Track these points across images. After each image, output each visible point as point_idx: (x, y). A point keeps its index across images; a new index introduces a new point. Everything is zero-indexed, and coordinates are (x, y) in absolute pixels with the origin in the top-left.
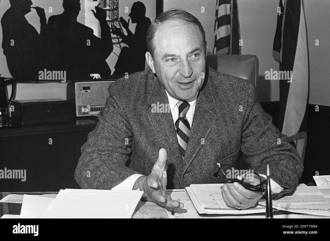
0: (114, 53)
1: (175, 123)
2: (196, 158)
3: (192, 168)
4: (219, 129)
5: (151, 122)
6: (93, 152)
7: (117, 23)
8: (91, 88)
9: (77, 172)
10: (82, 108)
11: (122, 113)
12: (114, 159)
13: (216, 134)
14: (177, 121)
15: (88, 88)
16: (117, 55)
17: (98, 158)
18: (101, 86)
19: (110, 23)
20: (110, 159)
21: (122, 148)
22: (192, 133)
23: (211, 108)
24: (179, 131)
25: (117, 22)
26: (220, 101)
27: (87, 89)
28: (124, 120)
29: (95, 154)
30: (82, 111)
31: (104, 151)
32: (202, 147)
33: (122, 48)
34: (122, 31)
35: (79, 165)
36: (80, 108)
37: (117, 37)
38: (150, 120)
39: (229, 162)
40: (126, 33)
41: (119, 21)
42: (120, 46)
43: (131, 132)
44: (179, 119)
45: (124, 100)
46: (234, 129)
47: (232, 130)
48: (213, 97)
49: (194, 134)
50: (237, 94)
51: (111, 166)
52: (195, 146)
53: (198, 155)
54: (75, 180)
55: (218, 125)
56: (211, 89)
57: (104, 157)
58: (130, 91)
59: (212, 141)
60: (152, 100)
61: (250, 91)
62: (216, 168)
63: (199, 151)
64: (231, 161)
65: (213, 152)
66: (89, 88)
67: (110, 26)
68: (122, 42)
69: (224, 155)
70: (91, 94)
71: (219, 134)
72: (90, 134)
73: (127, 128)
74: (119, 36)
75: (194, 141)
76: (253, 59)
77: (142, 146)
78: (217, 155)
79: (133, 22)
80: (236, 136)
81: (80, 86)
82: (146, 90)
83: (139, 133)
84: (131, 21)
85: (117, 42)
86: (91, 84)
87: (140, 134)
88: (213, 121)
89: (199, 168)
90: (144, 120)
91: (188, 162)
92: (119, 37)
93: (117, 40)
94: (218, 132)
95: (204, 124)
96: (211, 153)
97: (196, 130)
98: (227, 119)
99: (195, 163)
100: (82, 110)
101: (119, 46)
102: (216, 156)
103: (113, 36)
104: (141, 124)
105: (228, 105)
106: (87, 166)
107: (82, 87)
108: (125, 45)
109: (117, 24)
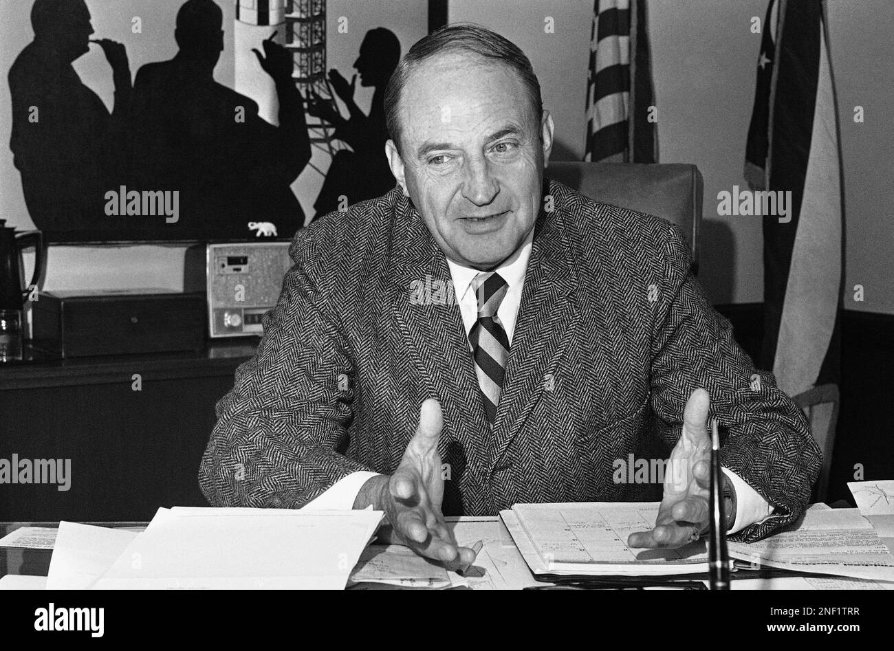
0: (312, 165)
1: (468, 334)
2: (526, 427)
3: (514, 456)
4: (585, 351)
5: (406, 332)
6: (247, 414)
7: (321, 86)
8: (249, 260)
9: (205, 468)
10: (226, 315)
11: (326, 308)
12: (304, 432)
13: (578, 363)
14: (475, 329)
15: (242, 261)
16: (322, 174)
17: (262, 427)
18: (276, 257)
19: (303, 85)
20: (292, 432)
21: (325, 402)
22: (513, 361)
23: (566, 293)
24: (479, 355)
25: (322, 82)
26: (588, 275)
27: (240, 264)
28: (330, 328)
29: (253, 419)
30: (226, 324)
31: (276, 410)
32: (539, 398)
33: (335, 153)
34: (334, 107)
35: (211, 448)
36: (220, 313)
37: (323, 123)
38: (402, 325)
39: (617, 440)
40: (345, 114)
41: (326, 80)
42: (331, 148)
43: (351, 362)
44: (480, 321)
45: (330, 275)
46: (627, 350)
47: (622, 353)
48: (571, 264)
49: (519, 363)
50: (633, 254)
51: (294, 449)
52: (521, 394)
53: (531, 420)
54: (200, 491)
55: (583, 340)
56: (566, 243)
57: (278, 426)
58: (348, 248)
59: (568, 382)
60: (407, 274)
61: (671, 247)
62: (581, 456)
63: (533, 408)
64: (621, 438)
65: (571, 411)
66: (244, 261)
67: (304, 95)
68: (334, 137)
69: (603, 421)
70: (249, 277)
71: (585, 364)
72: (239, 367)
73: (340, 349)
74: (327, 120)
75: (518, 381)
76: (687, 175)
77: (380, 396)
78: (581, 420)
79: (364, 84)
80: (634, 369)
81: (220, 255)
82: (390, 248)
83: (372, 361)
84: (359, 81)
85: (322, 137)
86: (251, 249)
87: (375, 363)
88: (571, 327)
89: (534, 456)
90: (386, 326)
91: (503, 438)
92: (326, 123)
93: (321, 131)
94: (585, 357)
95: (546, 335)
96: (565, 413)
97: (525, 352)
98: (608, 322)
99: (522, 440)
100: (226, 319)
101: (327, 149)
102: (579, 422)
103: (310, 120)
104: (378, 337)
105: (611, 285)
106: (230, 450)
107: (226, 259)
108: (345, 146)
109: (323, 88)
